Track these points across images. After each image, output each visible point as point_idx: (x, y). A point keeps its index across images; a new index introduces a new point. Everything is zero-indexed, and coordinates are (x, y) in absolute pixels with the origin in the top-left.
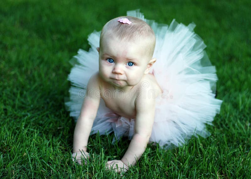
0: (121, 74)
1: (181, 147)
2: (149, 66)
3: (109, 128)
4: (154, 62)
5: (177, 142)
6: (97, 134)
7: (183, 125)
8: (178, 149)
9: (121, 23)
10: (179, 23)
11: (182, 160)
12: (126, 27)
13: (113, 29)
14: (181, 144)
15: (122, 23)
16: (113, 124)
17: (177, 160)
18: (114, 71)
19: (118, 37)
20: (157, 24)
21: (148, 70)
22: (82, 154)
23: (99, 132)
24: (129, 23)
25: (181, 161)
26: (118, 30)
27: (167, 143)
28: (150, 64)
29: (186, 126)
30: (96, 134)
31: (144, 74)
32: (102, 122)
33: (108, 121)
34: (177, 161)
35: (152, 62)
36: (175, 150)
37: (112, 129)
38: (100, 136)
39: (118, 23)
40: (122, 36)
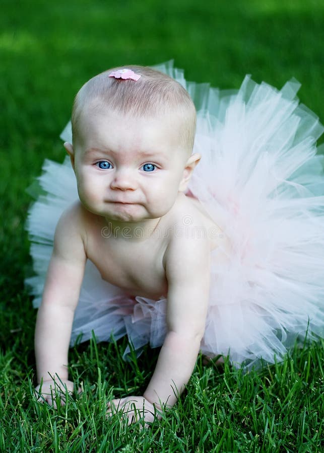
0: (131, 190)
1: (280, 363)
2: (186, 172)
3: (117, 328)
4: (198, 161)
5: (270, 353)
6: (91, 341)
7: (283, 313)
8: (273, 368)
9: (117, 79)
10: (259, 83)
11: (282, 390)
12: (130, 85)
13: (102, 94)
14: (279, 359)
15: (121, 79)
16: (126, 320)
17: (270, 393)
18: (114, 185)
19: (116, 110)
20: (217, 91)
21: (186, 181)
22: (55, 383)
23: (96, 335)
24: (136, 77)
25: (280, 394)
26: (113, 94)
27: (248, 357)
28: (188, 168)
29: (287, 316)
30: (88, 343)
31: (179, 192)
32: (100, 315)
33: (116, 312)
34: (272, 394)
35: (192, 164)
36: (267, 370)
37: (123, 330)
38: (97, 345)
39: (111, 81)
40: (126, 106)
